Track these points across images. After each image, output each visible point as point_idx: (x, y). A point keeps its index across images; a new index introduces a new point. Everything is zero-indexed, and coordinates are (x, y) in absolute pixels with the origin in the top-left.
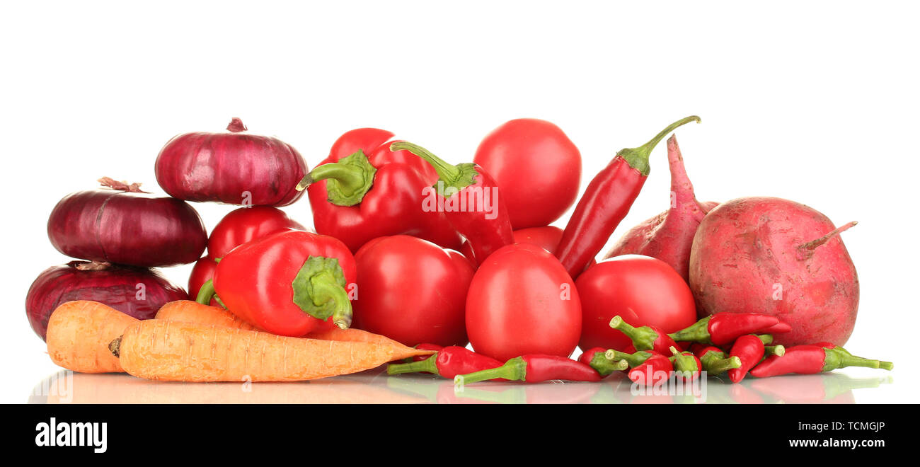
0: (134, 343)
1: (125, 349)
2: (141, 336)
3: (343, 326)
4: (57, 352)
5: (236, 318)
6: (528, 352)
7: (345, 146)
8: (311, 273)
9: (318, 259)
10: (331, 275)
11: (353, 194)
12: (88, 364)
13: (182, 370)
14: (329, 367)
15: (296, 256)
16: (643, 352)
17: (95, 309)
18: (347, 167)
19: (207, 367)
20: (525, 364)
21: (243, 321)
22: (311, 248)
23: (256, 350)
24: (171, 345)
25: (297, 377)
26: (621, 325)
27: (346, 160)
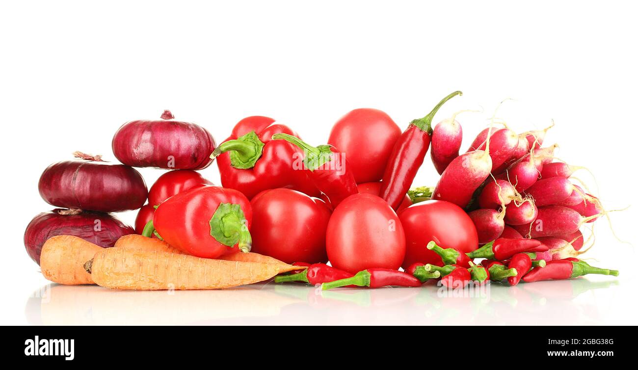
0: (101, 265)
1: (95, 268)
2: (106, 260)
3: (245, 250)
4: (47, 270)
5: (170, 246)
6: (372, 267)
7: (242, 129)
8: (222, 215)
9: (227, 205)
10: (236, 216)
11: (248, 161)
12: (70, 279)
13: (135, 283)
14: (235, 280)
15: (211, 203)
16: (449, 266)
17: (73, 241)
18: (245, 143)
19: (152, 281)
20: (370, 275)
21: (174, 248)
22: (222, 197)
23: (185, 269)
24: (127, 266)
25: (213, 286)
26: (435, 247)
27: (243, 138)
